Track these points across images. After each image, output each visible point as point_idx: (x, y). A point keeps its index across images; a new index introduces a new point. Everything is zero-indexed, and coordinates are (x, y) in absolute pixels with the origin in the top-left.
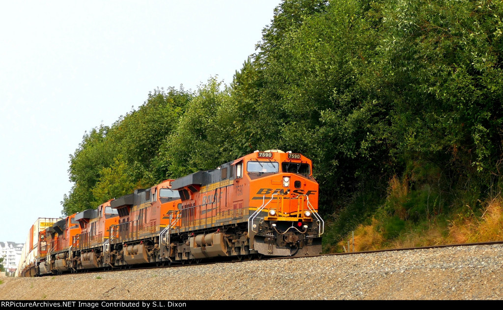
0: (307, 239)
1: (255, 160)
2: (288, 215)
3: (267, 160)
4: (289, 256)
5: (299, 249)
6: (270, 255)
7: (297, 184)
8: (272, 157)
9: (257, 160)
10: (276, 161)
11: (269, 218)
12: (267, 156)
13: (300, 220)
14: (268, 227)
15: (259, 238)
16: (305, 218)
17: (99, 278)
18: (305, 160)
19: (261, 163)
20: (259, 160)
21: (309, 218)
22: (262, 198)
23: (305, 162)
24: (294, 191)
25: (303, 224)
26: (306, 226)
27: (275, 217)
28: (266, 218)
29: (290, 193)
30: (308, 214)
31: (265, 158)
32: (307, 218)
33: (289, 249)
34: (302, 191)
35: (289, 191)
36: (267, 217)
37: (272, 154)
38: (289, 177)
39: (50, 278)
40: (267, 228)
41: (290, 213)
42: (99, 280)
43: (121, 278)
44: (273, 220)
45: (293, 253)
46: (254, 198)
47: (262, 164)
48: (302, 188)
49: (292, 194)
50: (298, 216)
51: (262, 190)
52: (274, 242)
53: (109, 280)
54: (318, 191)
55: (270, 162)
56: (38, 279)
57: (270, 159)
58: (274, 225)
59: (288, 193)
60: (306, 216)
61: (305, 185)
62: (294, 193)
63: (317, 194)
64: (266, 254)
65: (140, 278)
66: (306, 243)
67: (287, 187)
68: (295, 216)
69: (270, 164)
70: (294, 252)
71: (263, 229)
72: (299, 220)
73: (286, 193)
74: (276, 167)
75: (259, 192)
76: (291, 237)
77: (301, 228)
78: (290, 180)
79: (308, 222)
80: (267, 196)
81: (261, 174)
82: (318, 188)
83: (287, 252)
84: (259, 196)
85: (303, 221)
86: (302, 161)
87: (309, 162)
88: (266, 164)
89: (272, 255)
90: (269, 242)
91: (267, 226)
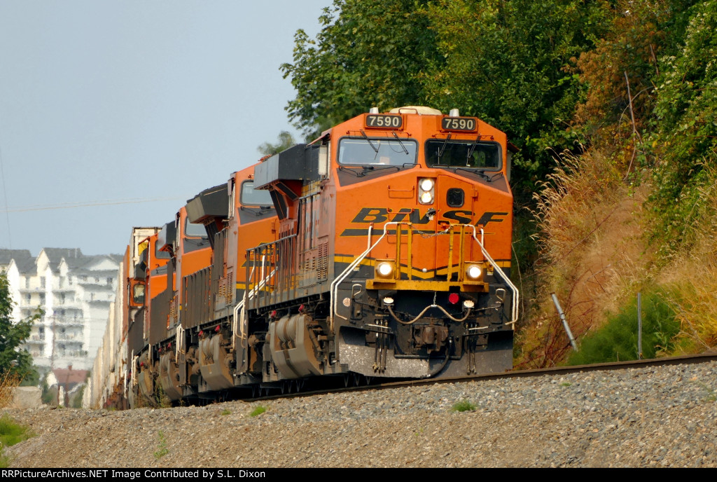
0: (474, 335)
1: (359, 135)
2: (431, 275)
3: (390, 135)
4: (426, 378)
5: (450, 359)
6: (377, 375)
7: (455, 197)
8: (400, 128)
9: (363, 133)
10: (412, 137)
11: (375, 284)
12: (388, 123)
13: (454, 289)
14: (377, 307)
15: (354, 334)
16: (466, 282)
17: (465, 408)
18: (488, 131)
19: (374, 143)
20: (370, 134)
21: (477, 283)
22: (365, 232)
23: (488, 139)
24: (446, 215)
25: (463, 299)
26: (469, 304)
27: (392, 281)
28: (369, 284)
29: (435, 219)
30: (475, 272)
31: (384, 128)
32: (470, 283)
33: (426, 359)
34: (466, 213)
35: (432, 213)
36: (372, 281)
37: (402, 118)
38: (435, 179)
39: (240, 410)
40: (373, 308)
41: (435, 270)
42: (468, 417)
43: (566, 406)
44: (386, 288)
45: (435, 370)
46: (347, 233)
47: (376, 143)
48: (467, 206)
49: (439, 222)
50: (449, 277)
51: (365, 212)
52: (390, 343)
53: (510, 414)
54: (510, 213)
55: (397, 140)
56: (188, 416)
57: (397, 132)
58: (389, 301)
59: (431, 218)
60: (469, 278)
61: (475, 198)
62: (447, 219)
63: (508, 220)
64: (368, 373)
65: (652, 402)
66: (471, 345)
67: (429, 204)
68: (443, 278)
69: (397, 144)
70: (437, 367)
71: (362, 310)
72: (451, 287)
73: (426, 220)
74: (410, 153)
75: (360, 218)
76: (428, 329)
77: (458, 309)
78: (435, 187)
79: (477, 292)
80: (377, 226)
81: (368, 171)
82: (511, 206)
83: (421, 368)
84: (360, 226)
85: (462, 290)
86: (480, 137)
87: (501, 138)
88: (386, 143)
89: (382, 375)
90: (377, 343)
91: (372, 304)
